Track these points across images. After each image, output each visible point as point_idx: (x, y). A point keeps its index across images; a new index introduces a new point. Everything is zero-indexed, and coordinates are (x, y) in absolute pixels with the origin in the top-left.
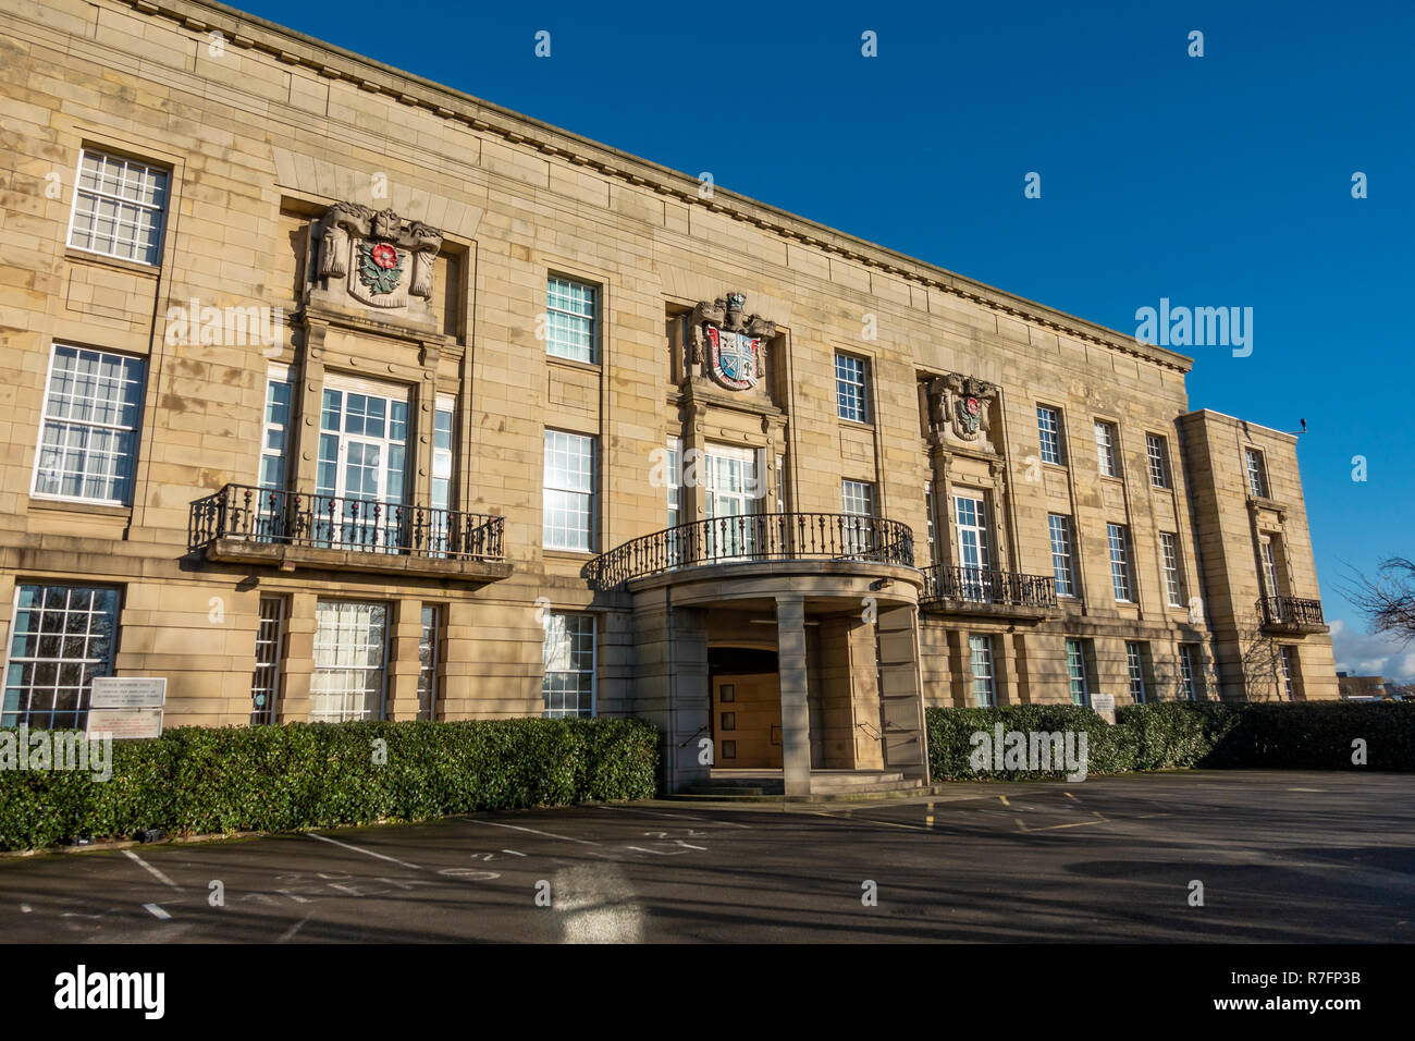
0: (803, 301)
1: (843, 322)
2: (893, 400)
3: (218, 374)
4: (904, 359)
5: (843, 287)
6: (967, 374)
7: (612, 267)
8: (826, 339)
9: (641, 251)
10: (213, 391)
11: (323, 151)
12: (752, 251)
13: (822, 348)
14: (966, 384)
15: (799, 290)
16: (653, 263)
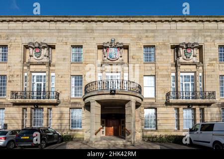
0: (134, 36)
1: (146, 39)
2: (162, 54)
3: (15, 76)
4: (166, 43)
5: (147, 30)
6: (187, 42)
7: (84, 41)
8: (141, 44)
9: (91, 36)
10: (15, 79)
11: (30, 36)
12: (120, 28)
13: (139, 46)
14: (187, 45)
15: (133, 34)
16: (94, 38)
